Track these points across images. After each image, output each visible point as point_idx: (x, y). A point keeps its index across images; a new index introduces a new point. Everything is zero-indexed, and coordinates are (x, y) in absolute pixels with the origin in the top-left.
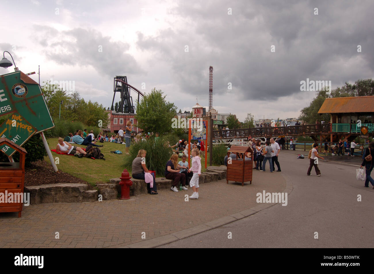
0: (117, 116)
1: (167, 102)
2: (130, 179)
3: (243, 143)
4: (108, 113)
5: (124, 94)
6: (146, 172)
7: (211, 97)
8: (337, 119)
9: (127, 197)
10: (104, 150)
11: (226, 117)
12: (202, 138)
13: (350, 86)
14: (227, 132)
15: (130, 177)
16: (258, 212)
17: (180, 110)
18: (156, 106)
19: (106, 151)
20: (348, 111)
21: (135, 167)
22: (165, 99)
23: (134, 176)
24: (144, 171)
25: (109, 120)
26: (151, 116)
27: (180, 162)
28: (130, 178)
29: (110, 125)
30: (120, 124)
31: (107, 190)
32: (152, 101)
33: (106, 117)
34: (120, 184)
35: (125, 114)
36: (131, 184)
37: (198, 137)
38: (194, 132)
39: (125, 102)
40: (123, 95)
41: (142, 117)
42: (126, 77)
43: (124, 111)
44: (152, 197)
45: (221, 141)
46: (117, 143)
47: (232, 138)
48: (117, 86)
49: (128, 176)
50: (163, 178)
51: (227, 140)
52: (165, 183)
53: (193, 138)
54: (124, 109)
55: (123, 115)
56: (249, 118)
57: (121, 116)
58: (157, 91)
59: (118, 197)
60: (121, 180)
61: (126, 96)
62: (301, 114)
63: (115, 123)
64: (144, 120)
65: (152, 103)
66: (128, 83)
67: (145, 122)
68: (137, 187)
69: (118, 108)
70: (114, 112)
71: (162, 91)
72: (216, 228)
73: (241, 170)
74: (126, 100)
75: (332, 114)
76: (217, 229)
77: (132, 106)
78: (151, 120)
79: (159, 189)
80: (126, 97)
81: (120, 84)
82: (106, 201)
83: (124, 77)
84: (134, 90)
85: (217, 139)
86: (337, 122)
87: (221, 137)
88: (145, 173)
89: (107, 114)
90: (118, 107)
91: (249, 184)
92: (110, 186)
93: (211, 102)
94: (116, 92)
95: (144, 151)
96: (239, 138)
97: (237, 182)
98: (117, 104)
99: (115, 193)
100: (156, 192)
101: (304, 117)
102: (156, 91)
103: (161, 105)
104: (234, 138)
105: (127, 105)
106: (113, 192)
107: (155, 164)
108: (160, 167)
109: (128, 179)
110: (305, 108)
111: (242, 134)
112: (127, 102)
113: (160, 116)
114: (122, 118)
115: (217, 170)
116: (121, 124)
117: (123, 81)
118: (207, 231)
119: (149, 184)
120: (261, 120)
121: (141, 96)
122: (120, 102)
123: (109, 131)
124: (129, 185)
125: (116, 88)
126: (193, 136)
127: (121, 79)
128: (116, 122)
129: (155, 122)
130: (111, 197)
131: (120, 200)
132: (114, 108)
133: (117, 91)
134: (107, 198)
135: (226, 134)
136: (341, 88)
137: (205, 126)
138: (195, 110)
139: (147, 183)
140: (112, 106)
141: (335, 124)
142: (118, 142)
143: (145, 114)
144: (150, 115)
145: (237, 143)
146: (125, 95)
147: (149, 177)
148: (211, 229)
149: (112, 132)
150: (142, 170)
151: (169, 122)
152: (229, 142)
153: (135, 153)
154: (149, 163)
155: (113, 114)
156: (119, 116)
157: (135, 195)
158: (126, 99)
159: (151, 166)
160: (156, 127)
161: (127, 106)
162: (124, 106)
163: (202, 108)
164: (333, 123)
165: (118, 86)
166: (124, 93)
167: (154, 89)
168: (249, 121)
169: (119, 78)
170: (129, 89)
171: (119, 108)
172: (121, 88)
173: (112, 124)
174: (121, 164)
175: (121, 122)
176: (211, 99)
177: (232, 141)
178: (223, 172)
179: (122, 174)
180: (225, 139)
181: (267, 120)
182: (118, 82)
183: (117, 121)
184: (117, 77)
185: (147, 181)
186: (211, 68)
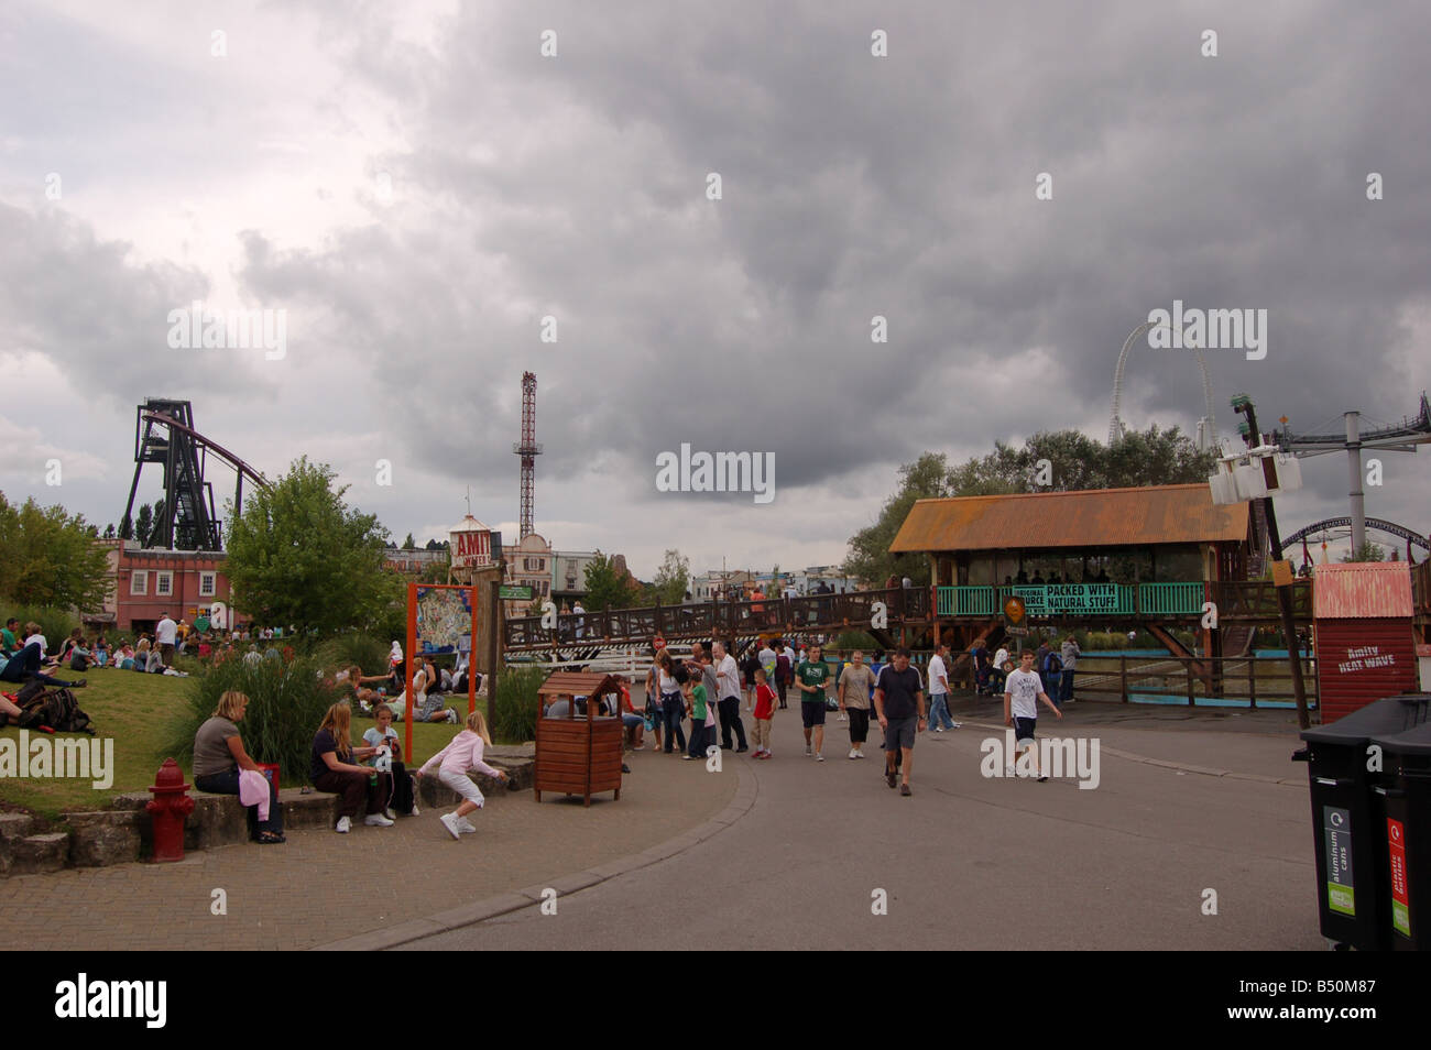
0: (145, 562)
1: (350, 510)
2: (187, 793)
3: (638, 662)
4: (109, 551)
5: (179, 472)
6: (243, 769)
7: (528, 488)
8: (954, 571)
9: (176, 854)
10: (91, 700)
11: (581, 566)
12: (458, 648)
13: (1010, 454)
14: (578, 621)
15: (185, 784)
16: (609, 878)
17: (409, 537)
18: (305, 528)
19: (97, 704)
20: (987, 544)
21: (205, 753)
22: (344, 499)
23: (202, 784)
24: (235, 765)
25: (111, 579)
26: (284, 563)
27: (368, 731)
28: (188, 788)
29: (115, 599)
30: (158, 593)
31: (101, 832)
32: (290, 505)
33: (99, 566)
34: (151, 811)
35: (179, 555)
36: (190, 809)
37: (440, 645)
38: (428, 626)
39: (180, 503)
40: (175, 478)
41: (250, 570)
42: (188, 404)
43: (175, 538)
44: (264, 852)
45: (554, 657)
46: (143, 671)
47: (594, 645)
48: (149, 440)
49: (181, 781)
50: (306, 789)
51: (578, 653)
52: (315, 807)
53: (423, 647)
54: (179, 532)
55: (171, 559)
56: (671, 567)
57: (162, 563)
58: (311, 466)
59: (141, 854)
60: (152, 795)
61: (185, 479)
62: (850, 552)
63: (136, 590)
64: (256, 578)
65: (293, 512)
66: (198, 429)
67: (259, 588)
68: (210, 817)
69: (151, 528)
70: (133, 544)
71: (333, 470)
72: (459, 927)
73: (583, 751)
74: (185, 496)
75: (937, 554)
76: (464, 931)
77: (211, 519)
78: (285, 581)
79: (291, 828)
80: (185, 483)
81: (162, 432)
82: (98, 869)
83: (178, 405)
84: (220, 456)
85: (540, 649)
86: (955, 581)
87: (554, 641)
88: (240, 770)
89: (102, 554)
90: (152, 526)
91: (610, 801)
92: (116, 818)
93: (527, 506)
94: (144, 464)
95: (240, 698)
96: (619, 643)
97: (573, 795)
98: (145, 511)
99: (133, 840)
100: (280, 834)
101: (859, 563)
102: (307, 468)
103: (327, 522)
104: (603, 644)
105: (191, 518)
106: (126, 838)
107: (282, 742)
108: (300, 752)
109: (180, 793)
110: (862, 532)
111: (631, 630)
112: (188, 504)
113: (320, 566)
114: (166, 569)
115: (509, 757)
116: (164, 594)
117: (174, 422)
118: (429, 935)
119: (254, 809)
120: (715, 572)
121: (247, 482)
122: (161, 502)
123: (110, 625)
124: (182, 812)
125: (144, 449)
126: (424, 642)
127: (169, 412)
128: (140, 586)
129: (301, 586)
130: (117, 857)
131: (147, 866)
132: (134, 527)
133: (146, 461)
134: (101, 861)
135: (574, 630)
136: (981, 462)
137: (468, 604)
138: (461, 539)
139: (249, 804)
140: (127, 520)
141: (949, 588)
142: (147, 669)
143: (263, 556)
144: (282, 561)
145: (615, 660)
146: (182, 475)
147: (254, 784)
148: (443, 931)
149: (124, 626)
150: (229, 762)
151: (356, 585)
152: (583, 658)
153: (206, 704)
154: (260, 739)
155: (128, 555)
156: (153, 563)
157: (203, 849)
158: (188, 490)
159: (266, 750)
160: (304, 605)
161: (192, 522)
162: (177, 521)
163: (487, 533)
164: (939, 584)
165: (153, 439)
166: (178, 466)
167: (300, 460)
168: (672, 579)
169: (157, 409)
170: (200, 451)
171: (156, 529)
172: (167, 448)
173: (124, 595)
174: (155, 748)
175: (164, 587)
176: (527, 497)
177: (598, 656)
178: (527, 765)
179: (158, 775)
180: (570, 646)
181: (738, 572)
182: (155, 425)
183: (146, 582)
184: (152, 405)
185: (247, 799)
186: (529, 379)
